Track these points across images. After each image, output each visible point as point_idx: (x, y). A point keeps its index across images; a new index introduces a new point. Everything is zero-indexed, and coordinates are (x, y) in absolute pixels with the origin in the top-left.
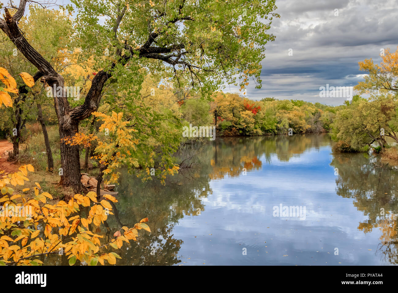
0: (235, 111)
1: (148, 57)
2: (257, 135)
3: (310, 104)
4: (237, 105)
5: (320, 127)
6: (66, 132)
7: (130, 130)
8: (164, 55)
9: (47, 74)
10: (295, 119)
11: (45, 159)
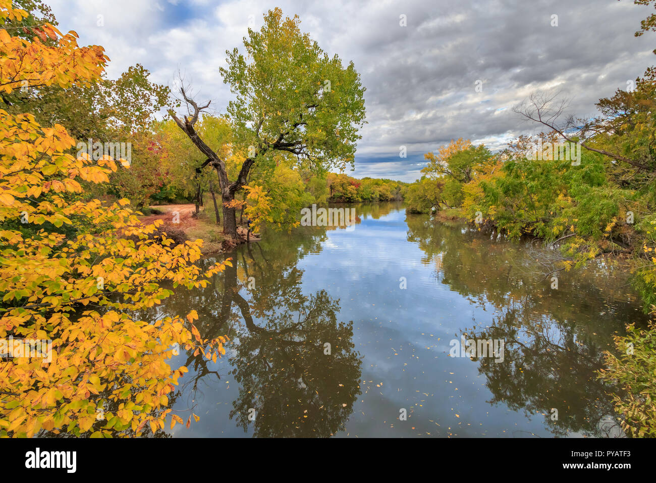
0: (344, 186)
1: (280, 149)
2: (358, 202)
3: (394, 182)
4: (345, 182)
5: (400, 197)
6: (226, 199)
7: (268, 198)
8: (291, 148)
9: (213, 160)
10: (384, 191)
11: (215, 216)
